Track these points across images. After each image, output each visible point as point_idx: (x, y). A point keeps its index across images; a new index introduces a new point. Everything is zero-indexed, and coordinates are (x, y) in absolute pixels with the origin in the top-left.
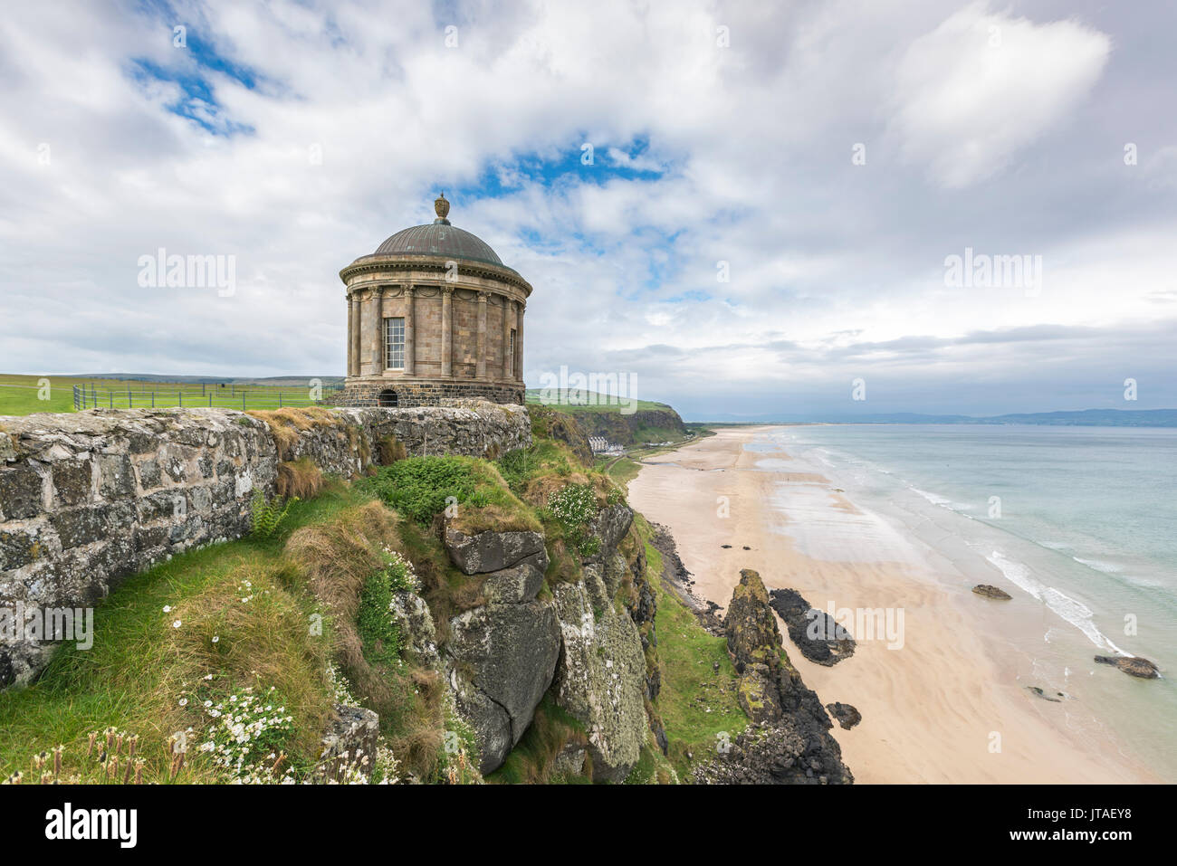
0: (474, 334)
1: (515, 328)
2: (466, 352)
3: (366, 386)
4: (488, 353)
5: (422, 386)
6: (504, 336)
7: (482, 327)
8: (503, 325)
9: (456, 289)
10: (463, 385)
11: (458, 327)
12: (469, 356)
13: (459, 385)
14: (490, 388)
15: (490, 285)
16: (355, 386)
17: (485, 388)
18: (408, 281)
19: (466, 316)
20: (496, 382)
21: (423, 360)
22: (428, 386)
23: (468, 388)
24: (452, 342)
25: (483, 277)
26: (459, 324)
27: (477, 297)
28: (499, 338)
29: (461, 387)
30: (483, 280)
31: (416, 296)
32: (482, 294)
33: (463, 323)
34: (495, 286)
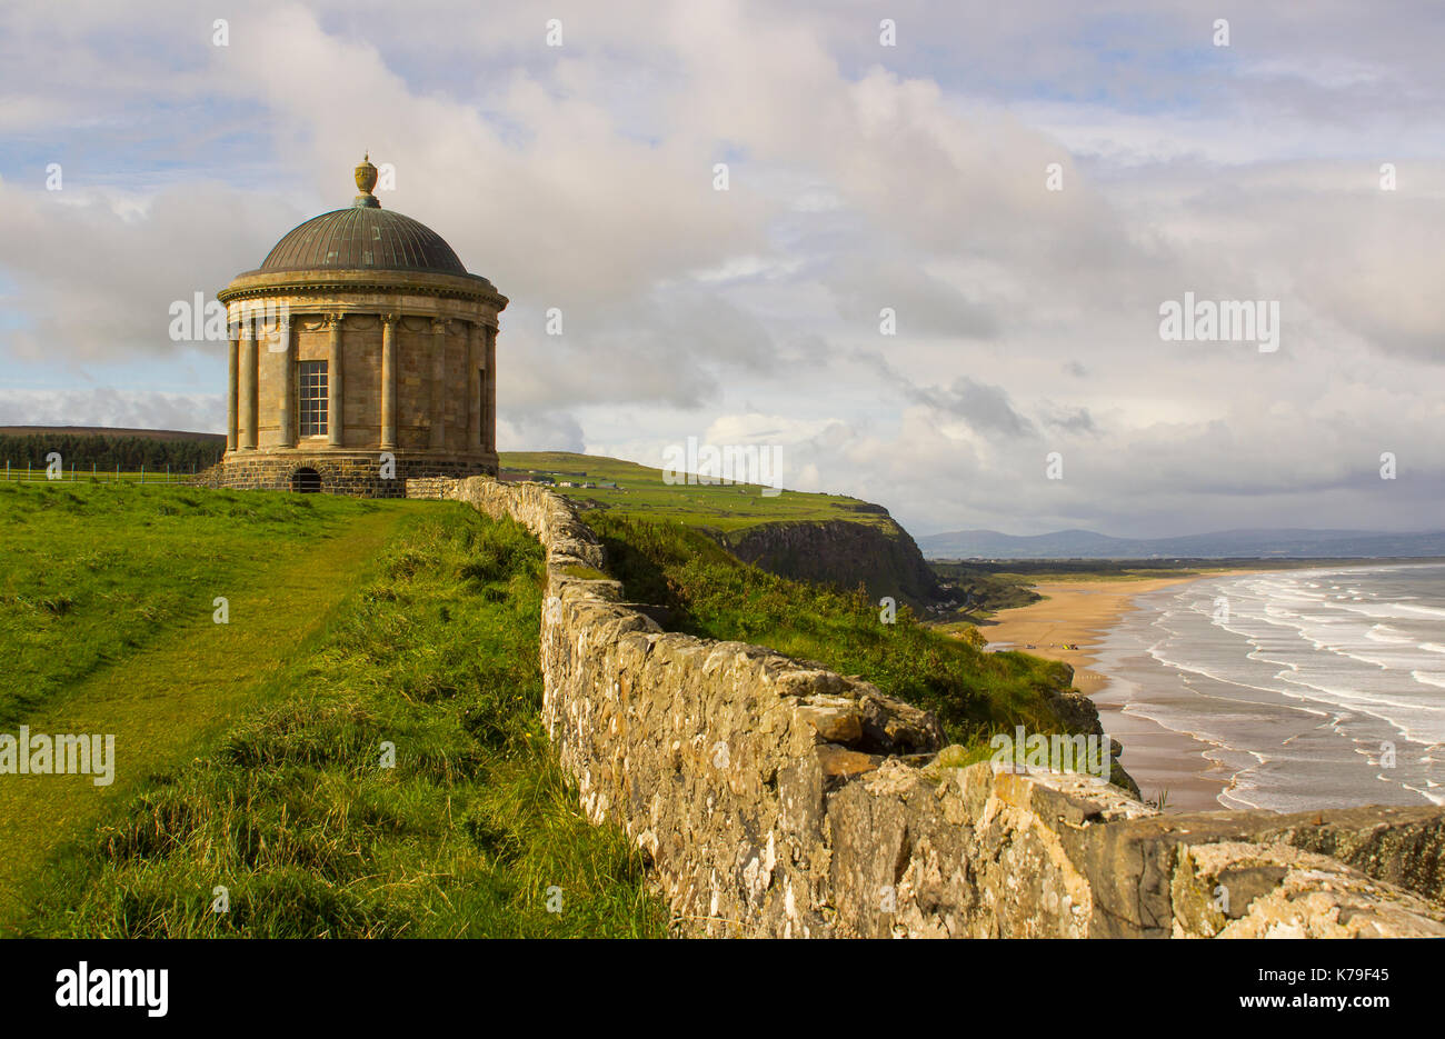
0: (428, 383)
1: (483, 368)
2: (417, 410)
3: (270, 463)
4: (447, 411)
5: (356, 462)
6: (469, 383)
7: (439, 371)
8: (467, 367)
9: (403, 317)
10: (412, 459)
11: (405, 374)
12: (421, 415)
13: (407, 459)
14: (451, 464)
15: (449, 306)
16: (251, 463)
17: (444, 464)
18: (336, 309)
19: (415, 356)
20: (459, 453)
21: (354, 422)
22: (364, 462)
23: (419, 463)
24: (397, 395)
25: (441, 297)
26: (407, 369)
27: (431, 325)
28: (462, 385)
29: (411, 463)
30: (441, 301)
31: (345, 328)
32: (439, 322)
33: (410, 366)
34: (456, 307)
